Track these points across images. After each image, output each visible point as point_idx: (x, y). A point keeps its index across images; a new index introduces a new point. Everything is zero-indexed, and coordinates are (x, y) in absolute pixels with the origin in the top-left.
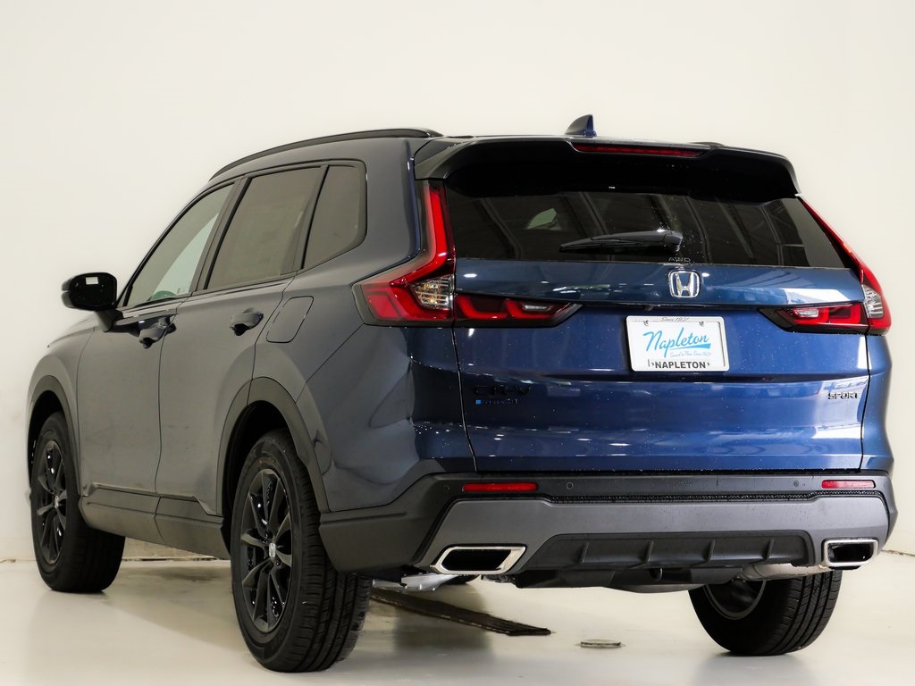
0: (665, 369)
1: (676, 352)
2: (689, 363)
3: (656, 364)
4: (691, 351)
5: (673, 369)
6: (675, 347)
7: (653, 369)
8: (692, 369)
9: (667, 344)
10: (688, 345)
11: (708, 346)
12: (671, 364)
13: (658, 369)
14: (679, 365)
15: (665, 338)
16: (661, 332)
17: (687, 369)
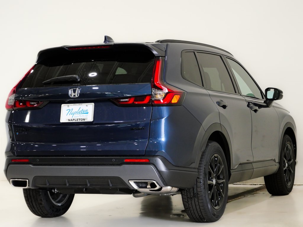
0: (71, 122)
1: (77, 115)
2: (80, 119)
3: (69, 120)
4: (81, 115)
5: (74, 121)
6: (77, 114)
7: (67, 121)
8: (80, 121)
9: (74, 113)
10: (81, 113)
11: (87, 113)
12: (74, 120)
13: (69, 122)
14: (76, 120)
15: (74, 111)
16: (72, 109)
17: (79, 121)
